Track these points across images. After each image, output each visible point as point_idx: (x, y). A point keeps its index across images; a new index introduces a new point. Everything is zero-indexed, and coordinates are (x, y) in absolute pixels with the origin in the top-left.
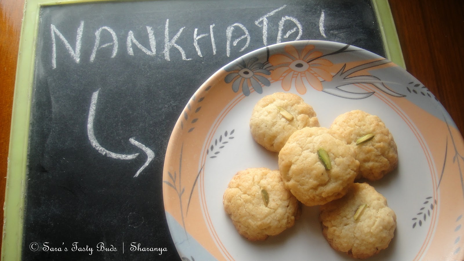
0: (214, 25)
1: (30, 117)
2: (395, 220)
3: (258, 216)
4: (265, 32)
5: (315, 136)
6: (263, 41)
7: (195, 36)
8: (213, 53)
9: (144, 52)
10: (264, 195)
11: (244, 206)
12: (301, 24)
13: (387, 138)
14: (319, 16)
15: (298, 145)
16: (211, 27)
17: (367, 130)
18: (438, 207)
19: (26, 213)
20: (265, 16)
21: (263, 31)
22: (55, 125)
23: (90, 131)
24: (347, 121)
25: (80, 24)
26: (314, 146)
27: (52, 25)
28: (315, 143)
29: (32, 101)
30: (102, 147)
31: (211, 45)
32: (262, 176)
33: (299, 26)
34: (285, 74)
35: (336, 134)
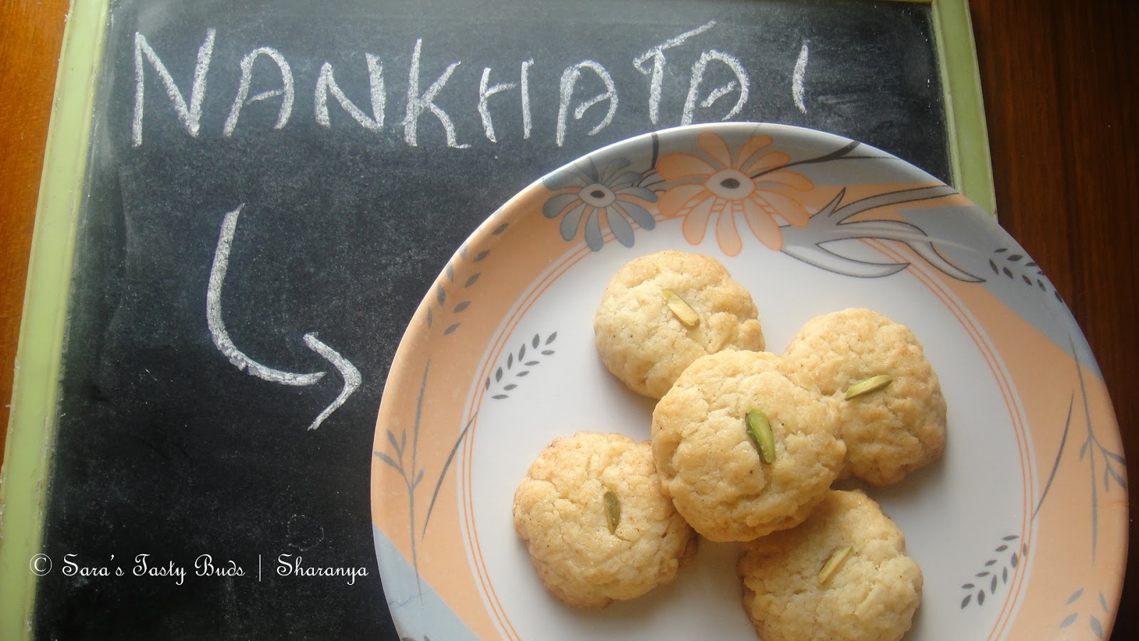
0: (532, 62)
1: (73, 263)
2: (918, 589)
3: (590, 555)
4: (655, 90)
5: (745, 376)
6: (648, 112)
7: (483, 87)
8: (524, 134)
9: (356, 120)
10: (609, 504)
11: (560, 527)
12: (748, 73)
13: (922, 386)
14: (795, 57)
15: (701, 395)
16: (525, 65)
17: (876, 365)
18: (1029, 564)
19: (51, 494)
20: (660, 47)
21: (653, 86)
22: (130, 287)
23: (212, 308)
24: (831, 336)
25: (206, 36)
26: (738, 399)
27: (137, 33)
28: (742, 393)
29: (80, 222)
30: (240, 349)
31: (521, 112)
32: (611, 457)
33: (743, 78)
34: (691, 204)
35: (795, 374)
